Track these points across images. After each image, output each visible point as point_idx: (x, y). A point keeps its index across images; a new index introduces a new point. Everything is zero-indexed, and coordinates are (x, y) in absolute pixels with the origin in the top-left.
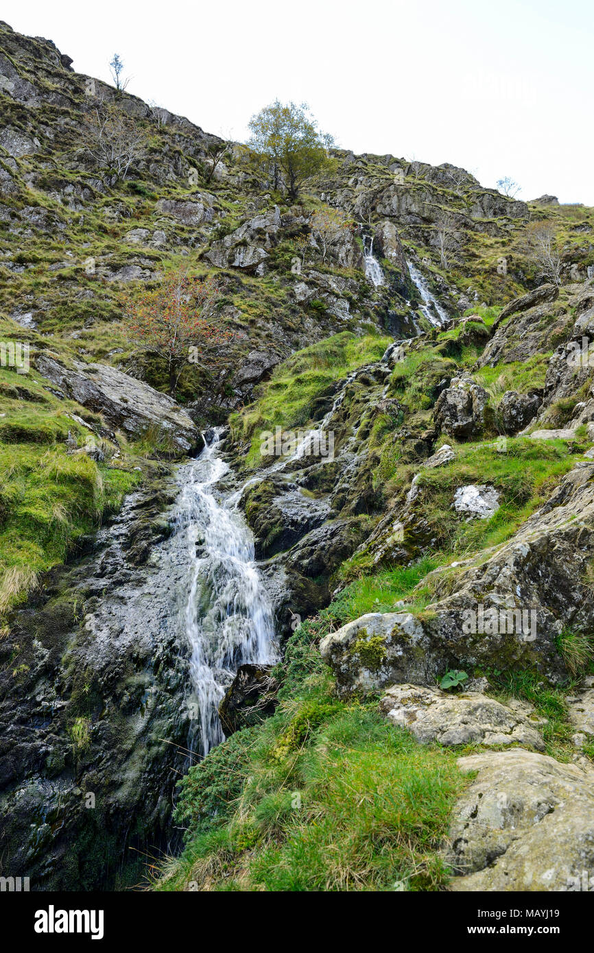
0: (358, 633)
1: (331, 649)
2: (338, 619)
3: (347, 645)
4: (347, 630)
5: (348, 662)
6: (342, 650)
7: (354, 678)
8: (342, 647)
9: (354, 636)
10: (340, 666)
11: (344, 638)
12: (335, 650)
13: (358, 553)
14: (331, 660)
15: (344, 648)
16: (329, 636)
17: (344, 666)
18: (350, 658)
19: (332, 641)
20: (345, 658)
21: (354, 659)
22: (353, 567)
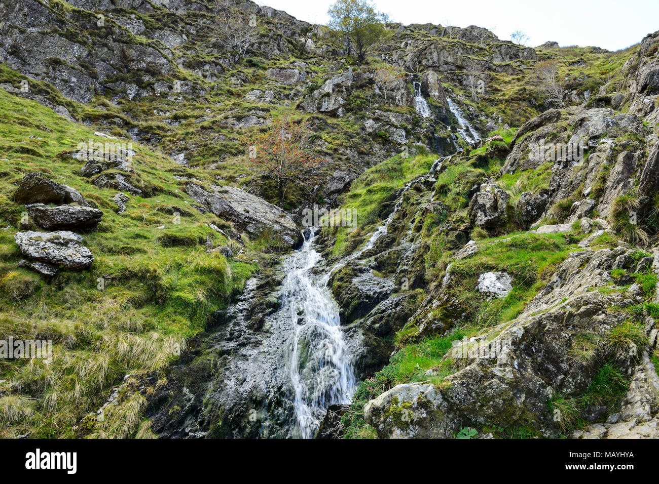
0: (392, 400)
1: (372, 412)
3: (383, 409)
4: (383, 397)
5: (384, 422)
6: (380, 413)
7: (389, 435)
8: (380, 410)
9: (389, 402)
10: (378, 425)
11: (381, 404)
12: (375, 413)
13: (408, 324)
14: (372, 420)
15: (381, 412)
16: (371, 401)
17: (381, 426)
18: (385, 419)
19: (373, 406)
20: (382, 419)
21: (388, 420)
22: (403, 336)
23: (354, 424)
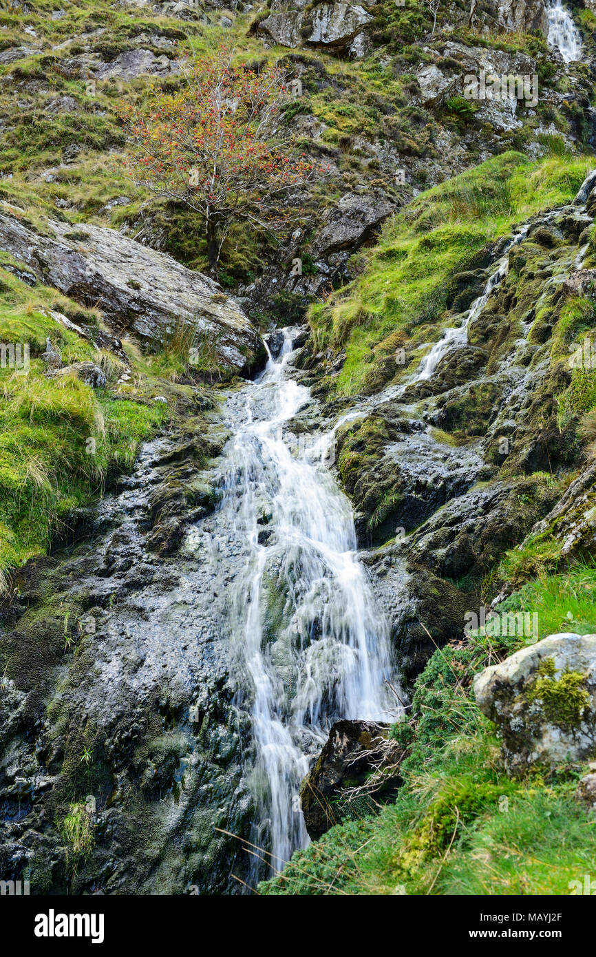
0: (539, 666)
1: (494, 691)
2: (501, 645)
3: (520, 685)
4: (520, 660)
5: (522, 713)
6: (512, 693)
7: (534, 740)
8: (512, 687)
9: (533, 670)
10: (509, 720)
11: (516, 674)
12: (500, 693)
13: (534, 536)
14: (493, 709)
15: (516, 690)
16: (490, 670)
17: (516, 721)
18: (526, 706)
19: (495, 678)
20: (517, 706)
21: (532, 709)
22: (525, 559)
23: (424, 737)
